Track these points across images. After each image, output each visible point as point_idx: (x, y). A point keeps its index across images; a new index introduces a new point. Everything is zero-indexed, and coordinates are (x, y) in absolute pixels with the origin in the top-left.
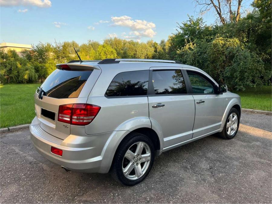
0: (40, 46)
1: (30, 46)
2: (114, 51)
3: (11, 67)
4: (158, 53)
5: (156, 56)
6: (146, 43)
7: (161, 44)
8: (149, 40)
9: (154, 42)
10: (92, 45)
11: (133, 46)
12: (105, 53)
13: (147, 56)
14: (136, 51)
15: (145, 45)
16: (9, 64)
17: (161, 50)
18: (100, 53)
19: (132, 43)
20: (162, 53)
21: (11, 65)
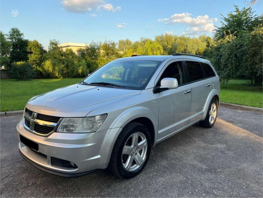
0: (93, 44)
1: (84, 45)
2: (161, 47)
3: (68, 64)
5: (208, 51)
6: (198, 38)
9: (206, 36)
10: (144, 42)
11: (183, 41)
12: (152, 49)
13: (198, 51)
14: (187, 47)
15: (197, 40)
16: (66, 61)
17: (214, 44)
18: (147, 49)
19: (183, 38)
20: (214, 47)
21: (68, 62)
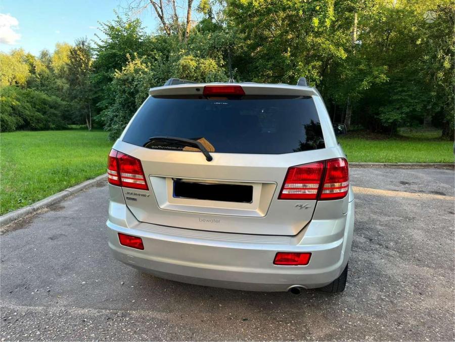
4: (40, 75)
5: (36, 81)
6: (9, 54)
7: (42, 58)
8: (16, 49)
9: (26, 53)
13: (15, 80)
15: (7, 58)
17: (45, 69)
20: (46, 76)
